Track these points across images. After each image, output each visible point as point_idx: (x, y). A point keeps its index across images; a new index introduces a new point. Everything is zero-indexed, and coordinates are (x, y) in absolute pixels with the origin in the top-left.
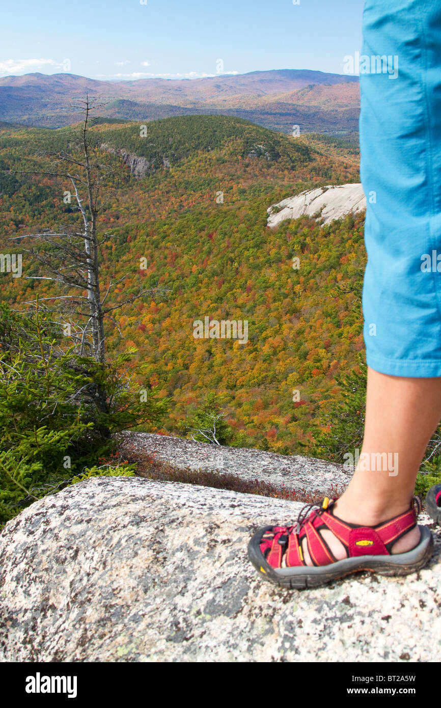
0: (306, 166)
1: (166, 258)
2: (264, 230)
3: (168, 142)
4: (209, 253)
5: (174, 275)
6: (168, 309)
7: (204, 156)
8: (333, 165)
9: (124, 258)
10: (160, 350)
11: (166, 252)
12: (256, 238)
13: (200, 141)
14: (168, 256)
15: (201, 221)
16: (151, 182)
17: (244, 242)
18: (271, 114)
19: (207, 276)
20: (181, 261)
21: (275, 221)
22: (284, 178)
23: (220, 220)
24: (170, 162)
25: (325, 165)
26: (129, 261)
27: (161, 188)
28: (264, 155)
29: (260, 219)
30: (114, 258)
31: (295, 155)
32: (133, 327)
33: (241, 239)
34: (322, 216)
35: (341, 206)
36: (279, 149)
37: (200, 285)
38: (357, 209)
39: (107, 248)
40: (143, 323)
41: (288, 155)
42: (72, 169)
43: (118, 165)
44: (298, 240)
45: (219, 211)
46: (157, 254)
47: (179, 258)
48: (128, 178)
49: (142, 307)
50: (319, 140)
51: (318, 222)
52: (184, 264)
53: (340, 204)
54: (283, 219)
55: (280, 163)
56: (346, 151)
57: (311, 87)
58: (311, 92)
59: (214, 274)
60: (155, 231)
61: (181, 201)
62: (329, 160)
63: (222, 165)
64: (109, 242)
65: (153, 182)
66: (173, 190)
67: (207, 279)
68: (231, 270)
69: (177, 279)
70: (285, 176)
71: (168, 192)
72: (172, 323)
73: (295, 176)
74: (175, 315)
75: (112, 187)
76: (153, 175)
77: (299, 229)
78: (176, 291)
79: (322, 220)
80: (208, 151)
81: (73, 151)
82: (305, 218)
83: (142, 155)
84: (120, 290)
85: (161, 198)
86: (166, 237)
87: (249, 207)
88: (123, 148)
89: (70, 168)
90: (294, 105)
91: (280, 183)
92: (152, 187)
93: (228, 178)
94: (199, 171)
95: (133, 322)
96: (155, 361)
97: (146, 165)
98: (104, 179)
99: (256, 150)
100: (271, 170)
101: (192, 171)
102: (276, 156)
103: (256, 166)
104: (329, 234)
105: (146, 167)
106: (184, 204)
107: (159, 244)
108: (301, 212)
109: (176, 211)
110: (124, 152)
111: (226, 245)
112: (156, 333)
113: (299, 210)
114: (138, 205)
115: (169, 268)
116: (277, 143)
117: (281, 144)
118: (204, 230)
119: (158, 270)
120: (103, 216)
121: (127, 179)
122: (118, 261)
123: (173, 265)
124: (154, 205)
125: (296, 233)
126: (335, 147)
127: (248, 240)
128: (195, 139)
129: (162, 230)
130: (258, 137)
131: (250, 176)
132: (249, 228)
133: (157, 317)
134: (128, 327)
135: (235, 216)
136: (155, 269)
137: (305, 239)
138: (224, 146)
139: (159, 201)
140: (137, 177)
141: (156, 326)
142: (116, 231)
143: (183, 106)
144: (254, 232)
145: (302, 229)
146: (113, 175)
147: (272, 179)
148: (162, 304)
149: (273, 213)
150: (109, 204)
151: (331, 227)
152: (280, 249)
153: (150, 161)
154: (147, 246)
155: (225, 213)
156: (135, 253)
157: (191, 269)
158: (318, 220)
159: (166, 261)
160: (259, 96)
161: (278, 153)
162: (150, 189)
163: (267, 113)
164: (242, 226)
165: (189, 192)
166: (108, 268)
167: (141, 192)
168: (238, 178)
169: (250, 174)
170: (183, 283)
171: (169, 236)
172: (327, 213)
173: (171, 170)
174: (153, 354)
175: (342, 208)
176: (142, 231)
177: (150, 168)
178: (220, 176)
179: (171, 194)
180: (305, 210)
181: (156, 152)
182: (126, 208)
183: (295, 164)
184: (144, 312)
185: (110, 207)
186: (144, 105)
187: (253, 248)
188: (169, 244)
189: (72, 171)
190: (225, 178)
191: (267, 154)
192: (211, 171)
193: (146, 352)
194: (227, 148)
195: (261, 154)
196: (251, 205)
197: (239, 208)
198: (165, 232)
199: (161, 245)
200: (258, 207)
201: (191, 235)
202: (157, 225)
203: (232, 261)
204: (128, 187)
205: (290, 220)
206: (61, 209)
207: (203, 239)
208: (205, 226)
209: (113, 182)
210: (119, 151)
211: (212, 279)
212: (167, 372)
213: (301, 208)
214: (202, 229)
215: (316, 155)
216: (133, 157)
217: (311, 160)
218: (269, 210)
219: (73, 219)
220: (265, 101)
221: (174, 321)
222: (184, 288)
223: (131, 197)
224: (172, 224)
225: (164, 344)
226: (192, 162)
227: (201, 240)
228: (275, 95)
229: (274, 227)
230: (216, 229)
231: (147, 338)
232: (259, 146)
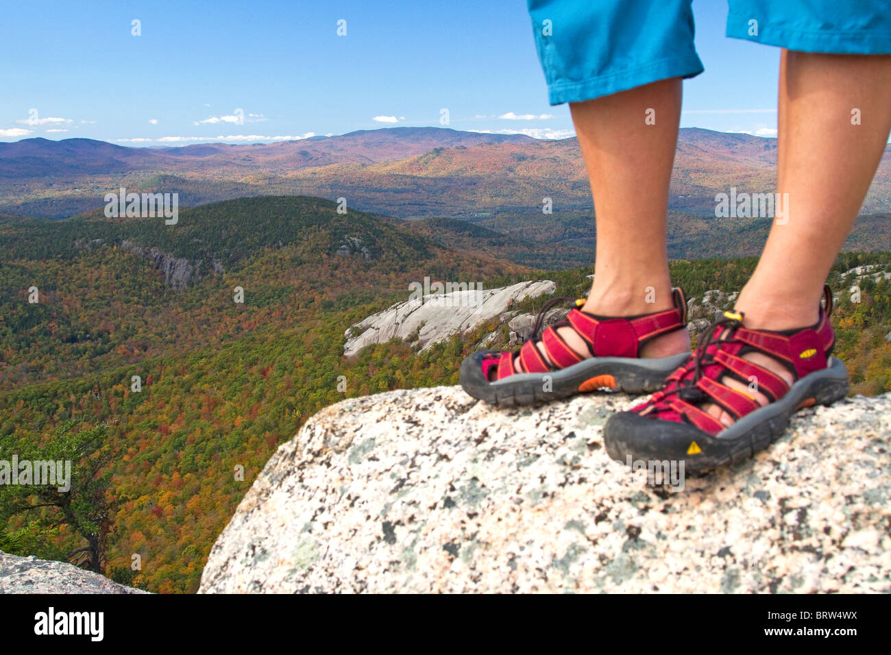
0: (422, 265)
1: (200, 407)
2: (339, 362)
3: (220, 236)
4: (261, 396)
5: (209, 431)
6: (197, 482)
7: (273, 255)
8: (462, 262)
9: (141, 408)
10: (179, 543)
11: (202, 397)
12: (326, 374)
13: (267, 233)
14: (204, 404)
15: (253, 351)
16: (195, 295)
17: (309, 380)
18: (380, 191)
19: (255, 431)
20: (220, 411)
21: (354, 347)
22: (389, 284)
23: (279, 349)
24: (224, 264)
25: (449, 262)
26: (148, 412)
27: (209, 302)
28: (361, 252)
29: (334, 346)
30: (125, 408)
31: (406, 250)
32: (145, 510)
33: (305, 376)
34: (420, 338)
35: (445, 324)
36: (381, 243)
37: (245, 444)
38: (468, 327)
39: (117, 394)
40: (159, 504)
41: (395, 251)
42: (79, 279)
43: (147, 270)
44: (384, 375)
45: (278, 336)
46: (188, 400)
47: (219, 407)
48: (161, 290)
49: (159, 481)
50: (447, 226)
51: (413, 348)
52: (225, 415)
53: (445, 320)
54: (366, 345)
55: (384, 261)
56: (486, 241)
57: (438, 151)
58: (437, 159)
59: (266, 428)
60: (187, 367)
61: (239, 322)
62: (455, 255)
63: (299, 268)
64: (120, 386)
65: (198, 294)
66: (227, 306)
67: (254, 435)
68: (290, 422)
69: (214, 437)
70: (390, 280)
71: (220, 310)
72: (201, 502)
73: (405, 280)
74: (207, 491)
75: (138, 303)
76: (198, 284)
77: (386, 359)
78: (211, 455)
79: (419, 345)
80: (279, 248)
81: (81, 252)
82: (396, 341)
83: (182, 256)
84: (131, 456)
85: (210, 317)
86: (202, 375)
87: (321, 328)
88: (154, 246)
89: (76, 277)
90: (415, 177)
91: (383, 290)
92: (197, 302)
93: (308, 286)
94: (265, 277)
95: (146, 503)
96: (170, 560)
97: (187, 269)
98: (127, 293)
99: (348, 244)
100: (370, 273)
101: (256, 277)
102: (376, 253)
103: (348, 267)
104: (429, 363)
105: (188, 273)
106: (244, 326)
107: (191, 386)
108: (391, 334)
109: (230, 336)
110: (155, 252)
111: (284, 385)
112: (176, 519)
113: (388, 331)
114: (176, 329)
115: (203, 422)
116: (379, 234)
117: (385, 234)
118: (256, 364)
119: (188, 424)
120: (123, 346)
121: (158, 292)
122: (131, 413)
123: (209, 416)
124: (199, 328)
125: (381, 365)
126: (470, 235)
127: (315, 377)
128: (259, 231)
129: (196, 366)
130: (351, 226)
131: (339, 282)
132: (317, 360)
133: (180, 494)
134: (137, 512)
135: (300, 343)
136: (184, 423)
137: (394, 374)
138: (301, 239)
139: (207, 322)
140: (174, 288)
141: (177, 507)
142: (130, 369)
143: (253, 183)
144: (324, 365)
145: (390, 358)
146: (140, 286)
147: (371, 286)
148: (188, 475)
149: (352, 337)
150: (133, 329)
151: (430, 354)
152: (359, 389)
153: (193, 264)
154: (174, 390)
155: (288, 338)
156: (156, 401)
157: (233, 422)
158: (414, 344)
159: (201, 411)
160: (363, 165)
161: (381, 249)
162: (194, 306)
163: (375, 190)
164: (308, 356)
165: (251, 309)
166: (117, 424)
167: (180, 310)
168: (322, 285)
169: (340, 279)
170: (220, 442)
171: (206, 374)
172: (427, 333)
173: (225, 276)
174: (168, 549)
175: (447, 326)
176: (169, 368)
177: (193, 274)
178: (295, 283)
179: (225, 311)
180: (396, 330)
181: (202, 251)
182: (156, 334)
183: (404, 263)
184: (162, 487)
185: (135, 331)
186: (196, 182)
187: (321, 388)
188: (206, 386)
189: (79, 281)
190: (303, 287)
191: (364, 249)
192: (283, 276)
193: (159, 548)
194: (306, 243)
195: (355, 250)
196: (323, 326)
197: (308, 331)
198: (200, 369)
199: (194, 387)
200: (333, 329)
201: (237, 372)
202: (191, 358)
203: (292, 408)
204: (161, 303)
205: (375, 345)
206: (60, 337)
207: (253, 377)
208: (257, 359)
209: (140, 297)
210: (148, 250)
211: (262, 437)
212: (185, 576)
213: (390, 328)
214: (251, 364)
215: (436, 249)
216: (169, 259)
217: (429, 256)
218: (347, 332)
219: (78, 352)
220: (372, 173)
221: (204, 500)
222: (223, 451)
223: (166, 318)
224: (212, 356)
225: (186, 534)
226: (256, 264)
227: (251, 379)
228: (387, 164)
229: (353, 357)
230: (273, 363)
231: (163, 526)
232: (353, 239)
